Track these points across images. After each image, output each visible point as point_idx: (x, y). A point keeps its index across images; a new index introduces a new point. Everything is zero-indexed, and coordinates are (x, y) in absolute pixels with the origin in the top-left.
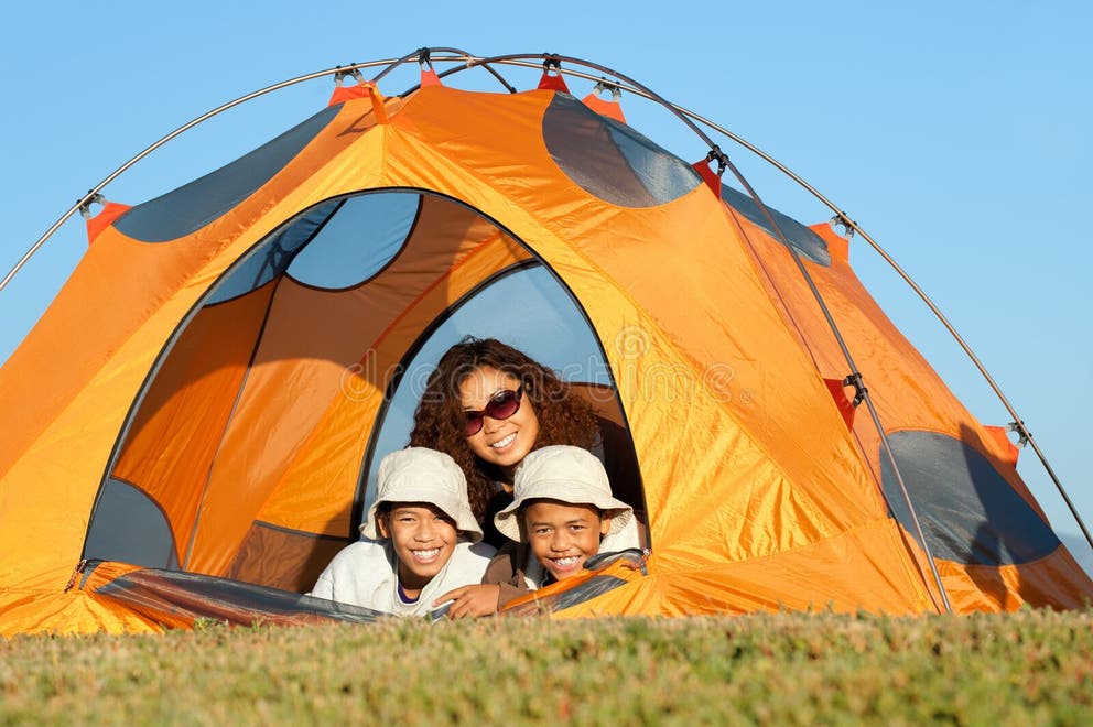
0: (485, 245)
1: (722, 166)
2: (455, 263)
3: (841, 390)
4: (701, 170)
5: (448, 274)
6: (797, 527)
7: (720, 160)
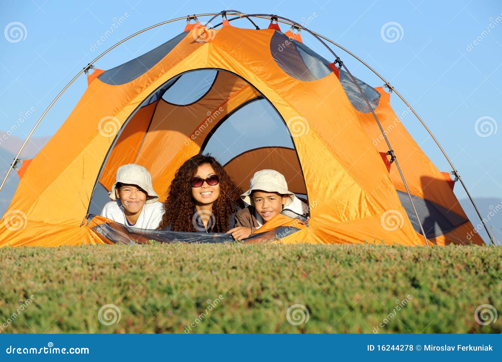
0: (243, 89)
1: (340, 66)
2: (231, 96)
3: (386, 157)
4: (331, 67)
5: (227, 100)
6: (368, 210)
7: (340, 63)
